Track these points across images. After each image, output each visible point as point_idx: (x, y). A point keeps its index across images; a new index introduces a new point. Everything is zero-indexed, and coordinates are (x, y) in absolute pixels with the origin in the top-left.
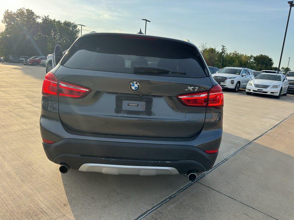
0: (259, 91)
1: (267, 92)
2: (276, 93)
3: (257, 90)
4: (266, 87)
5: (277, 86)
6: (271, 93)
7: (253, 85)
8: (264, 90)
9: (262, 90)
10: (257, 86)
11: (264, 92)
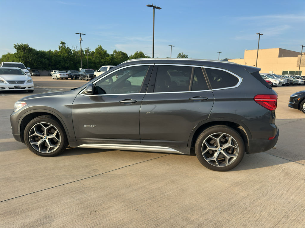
0: (16, 87)
1: (24, 88)
2: (32, 87)
3: (14, 87)
4: (22, 82)
5: (31, 81)
6: (29, 88)
7: (6, 82)
8: (22, 86)
9: (20, 86)
10: (11, 82)
11: (22, 88)
